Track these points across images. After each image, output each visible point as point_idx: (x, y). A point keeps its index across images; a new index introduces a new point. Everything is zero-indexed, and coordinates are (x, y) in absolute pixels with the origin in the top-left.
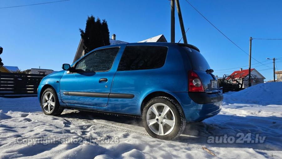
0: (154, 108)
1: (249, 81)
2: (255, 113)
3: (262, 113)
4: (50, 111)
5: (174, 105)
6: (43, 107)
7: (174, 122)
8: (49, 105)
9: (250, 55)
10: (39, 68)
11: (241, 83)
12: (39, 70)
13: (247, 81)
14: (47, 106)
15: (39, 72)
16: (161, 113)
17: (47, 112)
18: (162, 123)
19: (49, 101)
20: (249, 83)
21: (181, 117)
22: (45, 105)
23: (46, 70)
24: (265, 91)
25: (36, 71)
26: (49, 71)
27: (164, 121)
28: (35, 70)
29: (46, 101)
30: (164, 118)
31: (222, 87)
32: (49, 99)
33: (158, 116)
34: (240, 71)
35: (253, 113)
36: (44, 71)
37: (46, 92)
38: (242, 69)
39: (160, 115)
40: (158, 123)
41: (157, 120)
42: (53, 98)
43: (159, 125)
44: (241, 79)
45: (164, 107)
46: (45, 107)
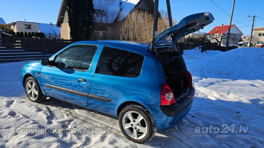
0: (129, 115)
1: (228, 40)
2: (224, 95)
3: (230, 96)
4: (34, 98)
5: (147, 115)
6: (27, 94)
7: (146, 130)
8: (33, 92)
9: (231, 16)
10: (24, 21)
11: (220, 41)
12: (25, 23)
13: (225, 39)
14: (31, 93)
15: (24, 25)
16: (135, 120)
17: (31, 98)
18: (136, 128)
19: (32, 88)
20: (227, 41)
21: (153, 127)
22: (29, 92)
23: (32, 24)
24: (239, 56)
25: (22, 24)
26: (35, 24)
27: (138, 127)
28: (20, 22)
29: (30, 89)
30: (138, 125)
31: (201, 46)
32: (32, 87)
33: (132, 122)
34: (221, 26)
35: (222, 95)
36: (30, 24)
37: (29, 80)
38: (223, 24)
39: (134, 121)
40: (133, 127)
41: (132, 125)
42: (35, 87)
43: (133, 129)
44: (220, 37)
45: (138, 115)
46: (29, 94)
